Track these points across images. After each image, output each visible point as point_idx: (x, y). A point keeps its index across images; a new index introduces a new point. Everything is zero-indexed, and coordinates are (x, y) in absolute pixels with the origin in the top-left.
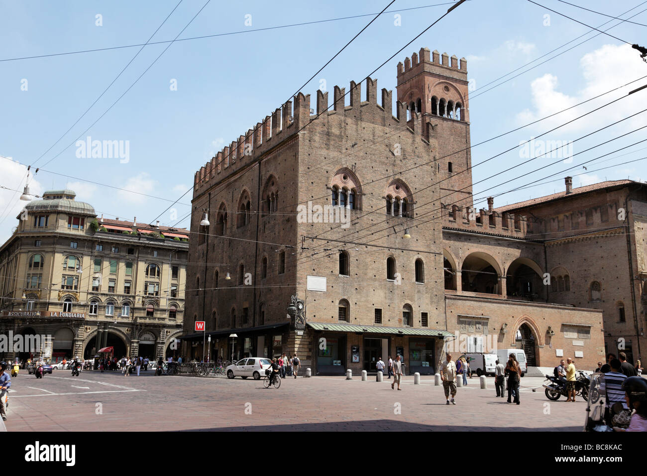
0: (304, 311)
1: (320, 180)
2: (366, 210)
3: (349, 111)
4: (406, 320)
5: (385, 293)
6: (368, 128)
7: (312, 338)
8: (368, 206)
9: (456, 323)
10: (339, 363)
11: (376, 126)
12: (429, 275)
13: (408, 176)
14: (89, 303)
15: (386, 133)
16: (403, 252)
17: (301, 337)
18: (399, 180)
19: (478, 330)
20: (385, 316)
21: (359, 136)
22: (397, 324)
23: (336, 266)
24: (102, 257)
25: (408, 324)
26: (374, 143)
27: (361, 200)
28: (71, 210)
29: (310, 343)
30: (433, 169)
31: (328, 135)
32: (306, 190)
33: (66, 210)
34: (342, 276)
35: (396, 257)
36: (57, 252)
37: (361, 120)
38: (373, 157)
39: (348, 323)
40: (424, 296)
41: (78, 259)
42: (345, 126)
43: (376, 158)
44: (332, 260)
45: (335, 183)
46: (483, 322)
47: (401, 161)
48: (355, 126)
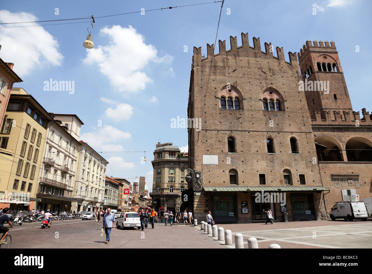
0: (201, 178)
1: (210, 93)
2: (247, 108)
3: (229, 52)
4: (287, 181)
5: (267, 163)
6: (243, 60)
7: (208, 197)
8: (248, 106)
9: (330, 181)
10: (233, 214)
11: (251, 58)
12: (303, 148)
13: (278, 85)
14: (180, 188)
15: (258, 62)
16: (279, 133)
17: (199, 197)
18: (271, 88)
19: (350, 184)
20: (268, 179)
21: (238, 65)
22: (279, 184)
23: (225, 147)
24: (184, 168)
25: (289, 184)
26: (249, 68)
27: (242, 103)
28: (170, 150)
29: (206, 201)
30: (297, 79)
31: (215, 67)
32: (200, 101)
33: (168, 150)
34: (231, 153)
35: (273, 137)
36: (166, 167)
37: (239, 56)
38: (250, 76)
39: (238, 186)
40: (300, 163)
41: (174, 170)
42: (227, 61)
43: (251, 77)
44: (221, 143)
45: (222, 94)
46: (354, 178)
47: (271, 76)
48: (234, 60)
